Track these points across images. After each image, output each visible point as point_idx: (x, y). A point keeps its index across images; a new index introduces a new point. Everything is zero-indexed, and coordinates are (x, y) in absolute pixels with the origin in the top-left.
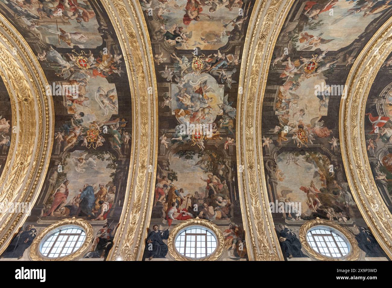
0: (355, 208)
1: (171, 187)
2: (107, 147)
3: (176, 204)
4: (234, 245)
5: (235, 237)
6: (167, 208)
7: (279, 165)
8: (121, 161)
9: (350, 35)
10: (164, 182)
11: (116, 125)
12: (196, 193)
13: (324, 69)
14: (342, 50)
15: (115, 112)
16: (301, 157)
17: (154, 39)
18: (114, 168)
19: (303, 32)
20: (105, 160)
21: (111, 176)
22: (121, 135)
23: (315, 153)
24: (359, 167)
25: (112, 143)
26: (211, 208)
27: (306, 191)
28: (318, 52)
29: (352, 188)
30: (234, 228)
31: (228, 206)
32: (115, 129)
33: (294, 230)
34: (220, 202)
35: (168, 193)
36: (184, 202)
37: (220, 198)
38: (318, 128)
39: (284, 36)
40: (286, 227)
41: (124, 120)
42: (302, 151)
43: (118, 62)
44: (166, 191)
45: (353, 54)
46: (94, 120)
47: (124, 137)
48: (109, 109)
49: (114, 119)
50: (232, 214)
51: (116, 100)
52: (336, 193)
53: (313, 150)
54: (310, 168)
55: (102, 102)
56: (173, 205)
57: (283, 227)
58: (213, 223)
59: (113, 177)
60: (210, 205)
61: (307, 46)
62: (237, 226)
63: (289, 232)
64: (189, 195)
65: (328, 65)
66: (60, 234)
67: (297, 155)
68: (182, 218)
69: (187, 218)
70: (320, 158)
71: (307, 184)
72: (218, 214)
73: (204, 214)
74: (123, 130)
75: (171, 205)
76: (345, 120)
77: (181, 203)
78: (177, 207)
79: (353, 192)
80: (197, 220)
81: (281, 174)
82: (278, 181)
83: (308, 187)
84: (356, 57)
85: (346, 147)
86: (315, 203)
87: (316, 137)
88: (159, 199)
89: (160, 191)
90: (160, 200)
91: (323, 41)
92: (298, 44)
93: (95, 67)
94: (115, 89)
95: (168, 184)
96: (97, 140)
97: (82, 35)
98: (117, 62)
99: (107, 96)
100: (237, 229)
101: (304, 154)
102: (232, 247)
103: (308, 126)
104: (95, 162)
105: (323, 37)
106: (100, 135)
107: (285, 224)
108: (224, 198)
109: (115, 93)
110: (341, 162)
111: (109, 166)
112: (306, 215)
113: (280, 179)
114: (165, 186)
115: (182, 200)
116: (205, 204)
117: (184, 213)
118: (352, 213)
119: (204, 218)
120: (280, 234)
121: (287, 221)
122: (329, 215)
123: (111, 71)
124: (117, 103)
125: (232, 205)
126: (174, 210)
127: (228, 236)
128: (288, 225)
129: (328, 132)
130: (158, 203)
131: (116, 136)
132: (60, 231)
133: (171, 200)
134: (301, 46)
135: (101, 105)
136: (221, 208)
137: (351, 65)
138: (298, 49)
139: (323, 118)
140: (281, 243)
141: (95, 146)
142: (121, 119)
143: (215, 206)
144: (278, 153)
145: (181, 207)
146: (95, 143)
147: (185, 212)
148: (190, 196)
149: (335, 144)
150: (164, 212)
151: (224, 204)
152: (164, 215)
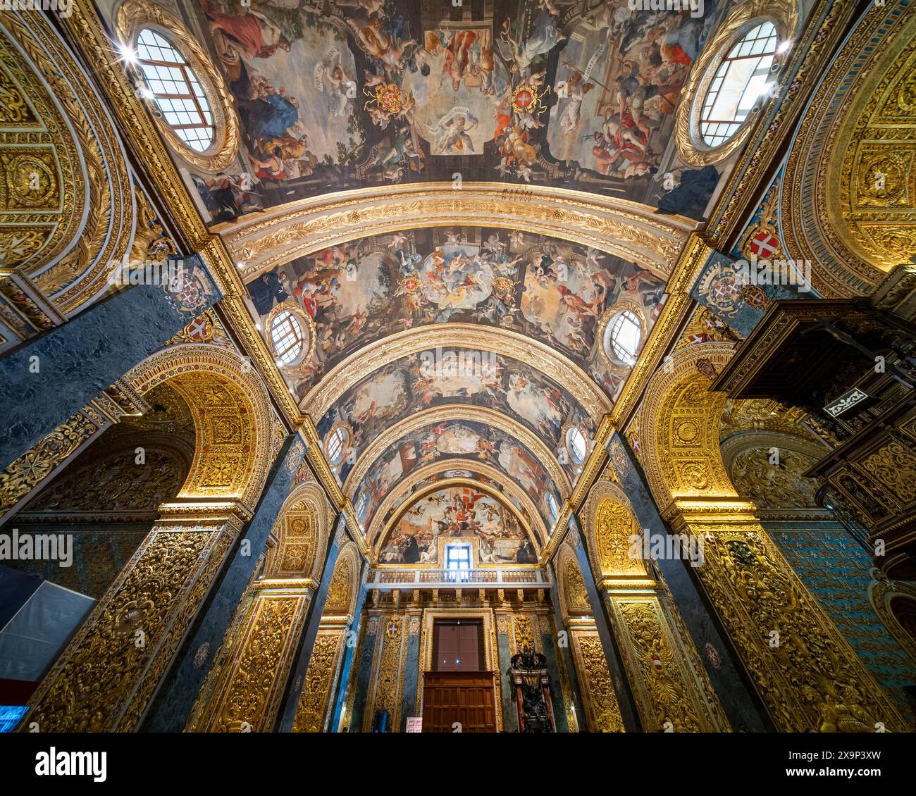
0: (368, 444)
1: (339, 270)
2: (373, 134)
3: (320, 288)
4: (306, 379)
5: (312, 375)
6: (311, 277)
7: (392, 376)
8: (355, 171)
9: (521, 410)
10: (342, 257)
11: (412, 150)
12: (341, 306)
13: (490, 392)
14: (507, 404)
15: (435, 150)
16: (402, 390)
17: (546, 241)
18: (340, 159)
19: (529, 382)
20: (349, 135)
21: (326, 156)
22: (397, 163)
23: (407, 399)
24: (401, 431)
25: (381, 144)
27: (372, 407)
28: (507, 389)
29: (382, 435)
30: (320, 368)
31: (338, 349)
32: (405, 150)
33: (337, 418)
34: (339, 339)
35: (330, 269)
36: (326, 296)
37: (343, 337)
38: (431, 393)
39: (527, 368)
41: (422, 166)
42: (407, 388)
43: (519, 172)
44: (331, 266)
45: (502, 410)
46: (417, 101)
47: (394, 170)
48: (438, 136)
49: (422, 147)
50: (332, 357)
51: (455, 151)
52: (375, 427)
53: (410, 396)
54: (392, 401)
55: (451, 122)
56: (318, 284)
58: (317, 344)
59: (326, 162)
60: (332, 329)
61: (514, 382)
62: (323, 369)
64: (336, 298)
65: (493, 394)
66: (181, 67)
67: (403, 387)
68: (307, 304)
69: (310, 311)
70: (403, 404)
71: (378, 404)
72: (326, 344)
73: (321, 328)
74: (405, 165)
75: (317, 281)
76: (440, 410)
78: (317, 291)
79: (379, 437)
80: (312, 325)
81: (382, 382)
82: (375, 381)
83: (375, 407)
84: (499, 411)
85: (416, 417)
86: (363, 419)
87: (422, 395)
88: (318, 259)
89: (329, 256)
90: (317, 262)
91: (518, 393)
92: (518, 377)
93: (514, 124)
94: (474, 153)
95: (342, 264)
96: (381, 110)
97: (574, 125)
98: (519, 169)
99: (462, 133)
101: (405, 391)
103: (432, 386)
104: (341, 112)
105: (522, 393)
106: (392, 116)
107: (339, 408)
108: (344, 340)
109: (466, 151)
110: (402, 418)
111: (341, 147)
112: (352, 418)
113: (377, 382)
114: (338, 260)
115: (327, 293)
116: (332, 324)
118: (363, 445)
119: (317, 332)
120: (331, 411)
121: (342, 407)
122: (357, 433)
123: (505, 154)
124: (451, 154)
125: (340, 353)
126: (312, 288)
127: (311, 368)
128: (340, 412)
129: (428, 402)
130: (313, 261)
131: (394, 152)
132: (188, 64)
133: (323, 278)
134: (515, 378)
135: (445, 120)
136: (334, 343)
137: (491, 408)
138: (511, 376)
139: (441, 395)
140: (324, 417)
141: (369, 106)
142: (422, 161)
143: (334, 335)
144: (402, 371)
145: (319, 297)
146: (375, 105)
148: (335, 301)
149: (417, 409)
150: (305, 276)
151: (338, 344)
152: (302, 278)
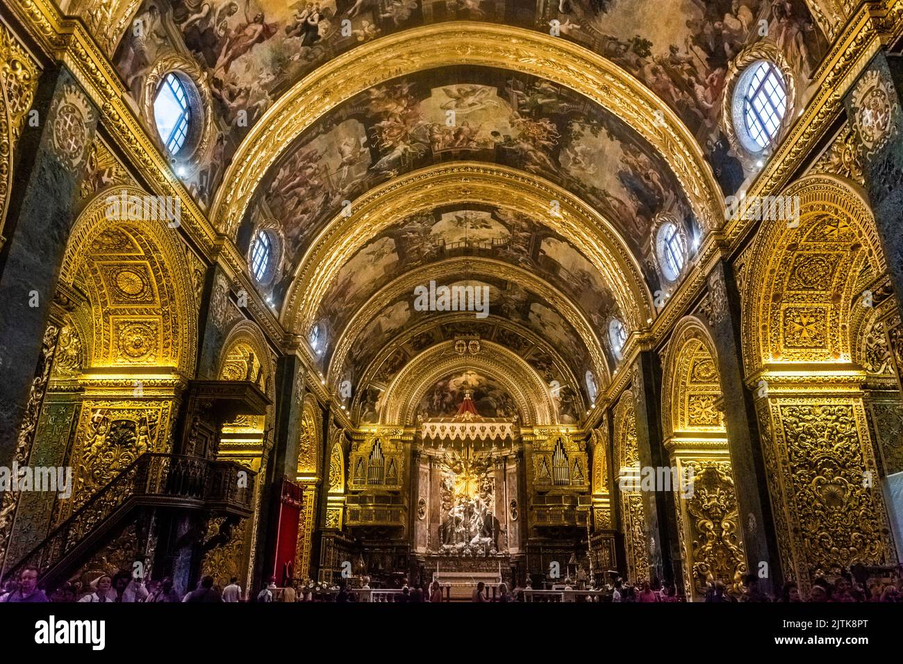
3: (693, 79)
8: (589, 112)
10: (647, 69)
11: (518, 95)
18: (600, 129)
20: (583, 132)
22: (539, 92)
25: (553, 111)
32: (528, 99)
35: (669, 75)
41: (509, 82)
44: (665, 77)
46: (507, 121)
47: (545, 90)
48: (486, 98)
49: (507, 95)
51: (468, 86)
55: (470, 105)
56: (692, 85)
74: (530, 88)
89: (660, 86)
96: (545, 130)
104: (583, 146)
106: (535, 121)
111: (595, 133)
114: (655, 71)
117: (712, 80)
124: (473, 85)
131: (540, 101)
133: (683, 80)
135: (478, 107)
141: (556, 135)
142: (508, 85)
146: (550, 132)
147: (710, 76)
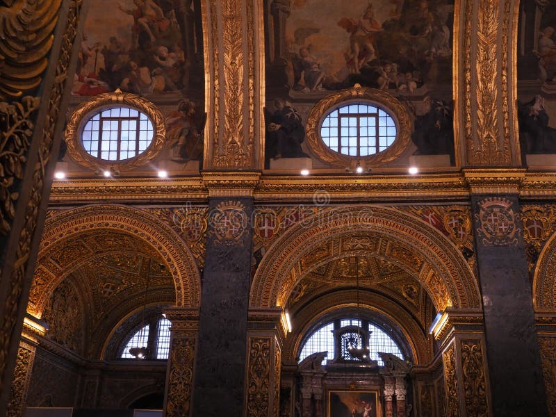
4: (182, 139)
5: (186, 125)
12: (113, 40)
26: (145, 70)
30: (186, 109)
31: (179, 65)
33: (301, 110)
34: (163, 59)
36: (90, 60)
37: (163, 50)
40: (288, 104)
50: (186, 81)
57: (282, 106)
58: (148, 99)
60: (142, 65)
62: (193, 104)
63: (289, 115)
64: (98, 44)
68: (88, 92)
69: (98, 92)
72: (159, 83)
73: (130, 84)
77: (85, 63)
78: (78, 71)
80: (118, 95)
100: (193, 110)
102: (178, 142)
107: (287, 98)
108: (170, 50)
112: (336, 80)
115: (85, 56)
116: (133, 63)
119: (132, 92)
121: (292, 93)
122: (383, 78)
125: (188, 64)
127: (175, 123)
128: (292, 101)
136: (165, 70)
140: (268, 135)
143: (152, 65)
145: (86, 71)
148: (101, 48)
151: (170, 62)
